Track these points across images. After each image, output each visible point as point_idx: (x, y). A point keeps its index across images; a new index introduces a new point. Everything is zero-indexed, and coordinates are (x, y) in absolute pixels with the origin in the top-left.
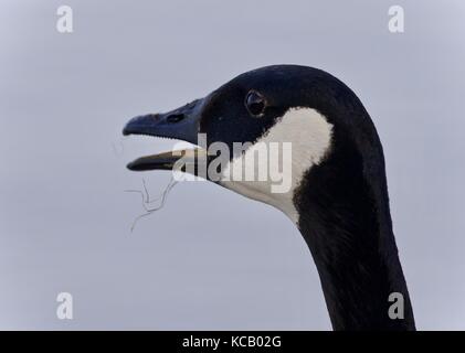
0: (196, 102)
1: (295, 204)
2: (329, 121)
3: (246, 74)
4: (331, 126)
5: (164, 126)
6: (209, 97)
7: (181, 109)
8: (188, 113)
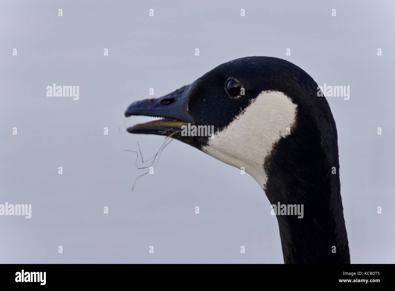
0: (184, 88)
1: (265, 169)
2: (294, 102)
3: (225, 64)
4: (295, 106)
5: (158, 108)
6: (194, 83)
7: (172, 94)
8: (177, 97)
